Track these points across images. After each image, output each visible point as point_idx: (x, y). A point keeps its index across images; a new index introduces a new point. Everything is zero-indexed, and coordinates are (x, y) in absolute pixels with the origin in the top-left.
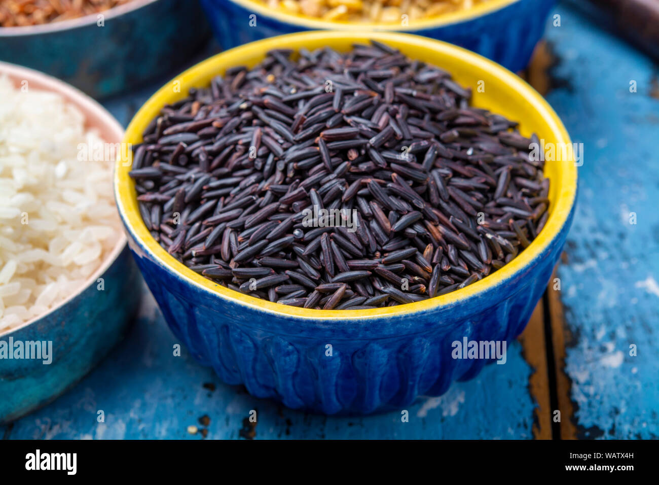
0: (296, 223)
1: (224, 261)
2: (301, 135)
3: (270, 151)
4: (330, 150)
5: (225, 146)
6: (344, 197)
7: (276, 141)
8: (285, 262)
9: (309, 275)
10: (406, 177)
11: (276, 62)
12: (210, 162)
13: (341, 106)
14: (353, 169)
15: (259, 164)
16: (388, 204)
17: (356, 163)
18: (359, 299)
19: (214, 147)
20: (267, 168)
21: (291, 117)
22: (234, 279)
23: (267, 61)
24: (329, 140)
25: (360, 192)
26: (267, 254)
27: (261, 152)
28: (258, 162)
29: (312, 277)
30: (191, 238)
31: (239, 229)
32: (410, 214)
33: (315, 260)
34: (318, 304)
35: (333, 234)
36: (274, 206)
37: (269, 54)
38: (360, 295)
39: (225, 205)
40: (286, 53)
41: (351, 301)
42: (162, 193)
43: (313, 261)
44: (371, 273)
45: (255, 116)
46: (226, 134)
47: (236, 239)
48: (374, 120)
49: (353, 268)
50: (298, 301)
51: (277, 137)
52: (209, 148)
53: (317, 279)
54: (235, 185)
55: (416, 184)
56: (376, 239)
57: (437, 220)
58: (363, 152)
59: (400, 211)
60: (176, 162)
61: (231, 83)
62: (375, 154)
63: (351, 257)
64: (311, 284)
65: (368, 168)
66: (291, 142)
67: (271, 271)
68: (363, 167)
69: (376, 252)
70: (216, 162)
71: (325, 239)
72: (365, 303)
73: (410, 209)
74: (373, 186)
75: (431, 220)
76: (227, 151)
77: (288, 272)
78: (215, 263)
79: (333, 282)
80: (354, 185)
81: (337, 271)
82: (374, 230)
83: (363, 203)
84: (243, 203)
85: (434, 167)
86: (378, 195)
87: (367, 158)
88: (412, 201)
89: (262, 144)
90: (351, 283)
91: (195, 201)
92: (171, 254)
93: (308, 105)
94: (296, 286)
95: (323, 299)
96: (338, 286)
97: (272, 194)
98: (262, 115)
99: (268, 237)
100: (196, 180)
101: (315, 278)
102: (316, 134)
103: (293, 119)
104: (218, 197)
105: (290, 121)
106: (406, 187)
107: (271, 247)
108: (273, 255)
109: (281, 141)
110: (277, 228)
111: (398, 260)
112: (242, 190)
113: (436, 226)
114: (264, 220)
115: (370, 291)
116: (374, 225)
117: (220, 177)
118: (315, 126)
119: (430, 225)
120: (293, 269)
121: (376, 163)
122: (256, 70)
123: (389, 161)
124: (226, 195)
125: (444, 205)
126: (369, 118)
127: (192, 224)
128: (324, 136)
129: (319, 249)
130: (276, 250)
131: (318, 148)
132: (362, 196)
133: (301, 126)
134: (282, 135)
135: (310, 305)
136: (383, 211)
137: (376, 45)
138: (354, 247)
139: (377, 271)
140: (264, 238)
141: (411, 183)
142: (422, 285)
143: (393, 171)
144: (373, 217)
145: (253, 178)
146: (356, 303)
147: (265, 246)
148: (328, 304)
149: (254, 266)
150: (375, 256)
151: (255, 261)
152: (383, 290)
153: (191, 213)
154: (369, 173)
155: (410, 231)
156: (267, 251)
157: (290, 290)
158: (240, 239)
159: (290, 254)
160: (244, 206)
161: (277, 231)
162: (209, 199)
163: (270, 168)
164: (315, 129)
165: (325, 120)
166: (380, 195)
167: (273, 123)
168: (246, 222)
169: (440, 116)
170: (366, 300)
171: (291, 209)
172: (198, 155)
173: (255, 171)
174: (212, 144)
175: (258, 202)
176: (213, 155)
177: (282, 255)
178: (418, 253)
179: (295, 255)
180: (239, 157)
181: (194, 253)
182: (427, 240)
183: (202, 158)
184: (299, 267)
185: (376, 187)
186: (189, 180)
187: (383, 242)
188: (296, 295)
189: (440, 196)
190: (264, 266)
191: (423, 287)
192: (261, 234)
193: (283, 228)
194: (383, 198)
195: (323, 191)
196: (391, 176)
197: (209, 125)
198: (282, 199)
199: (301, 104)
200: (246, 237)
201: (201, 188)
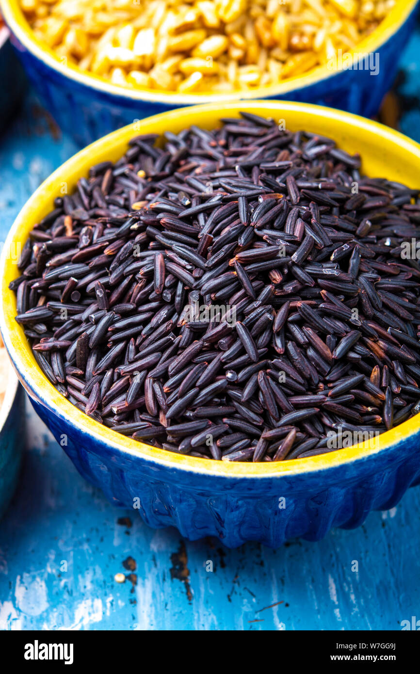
0: (226, 363)
1: (150, 416)
2: (212, 260)
3: (177, 279)
4: (249, 274)
5: (122, 277)
6: (276, 327)
7: (184, 268)
8: (222, 409)
9: (251, 421)
10: (335, 292)
11: (142, 151)
12: (108, 296)
13: (249, 215)
14: (278, 292)
15: (168, 296)
16: (324, 328)
17: (280, 286)
18: (311, 441)
19: (111, 279)
20: (178, 299)
21: (195, 236)
22: (169, 438)
23: (131, 152)
24: (245, 262)
25: (290, 319)
26: (200, 404)
27: (168, 281)
28: (167, 294)
29: (255, 423)
30: (106, 392)
31: (163, 378)
32: (349, 335)
33: (255, 405)
34: (269, 454)
35: (268, 371)
36: (197, 345)
37: (132, 144)
38: (310, 436)
39: (137, 350)
40: (150, 139)
41: (303, 445)
42: (58, 337)
43: (254, 405)
44: (319, 410)
45: (151, 238)
46: (121, 262)
47: (162, 390)
48: (288, 230)
49: (298, 407)
50: (244, 454)
51: (183, 262)
52: (103, 280)
53: (261, 424)
54: (145, 322)
55: (348, 297)
56: (317, 369)
57: (376, 335)
58: (286, 271)
59: (337, 333)
60: (68, 300)
61: (100, 185)
62: (298, 271)
63: (292, 394)
64: (255, 431)
65: (294, 288)
66: (201, 268)
67: (208, 422)
68: (289, 288)
69: (318, 383)
70: (114, 297)
71: (262, 378)
72: (319, 445)
73: (348, 329)
74: (305, 310)
75: (370, 336)
76: (126, 282)
77: (225, 420)
78: (142, 420)
79: (278, 427)
80: (283, 310)
81: (282, 411)
82: (314, 360)
83: (295, 329)
84: (160, 346)
85: (360, 272)
86: (312, 320)
87: (290, 277)
88: (348, 320)
89: (167, 272)
90: (298, 424)
91: (102, 347)
92: (89, 415)
93: (210, 221)
94: (237, 435)
95: (271, 447)
96: (286, 431)
97: (191, 331)
98: (159, 237)
99: (198, 384)
100: (97, 321)
101: (258, 424)
102: (231, 255)
103: (198, 240)
104: (127, 339)
105: (195, 242)
106: (338, 304)
107: (203, 396)
108: (207, 404)
109: (189, 267)
110: (206, 372)
111: (346, 391)
112: (154, 329)
113: (375, 342)
114: (189, 363)
115: (320, 429)
116: (311, 353)
117: (125, 314)
118: (226, 247)
119: (370, 342)
120: (230, 416)
121: (302, 282)
122: (122, 165)
123: (315, 277)
124: (136, 335)
125: (378, 314)
126: (282, 228)
127: (103, 373)
128: (240, 259)
129: (257, 389)
130: (209, 398)
131: (235, 273)
132: (293, 322)
133: (210, 248)
134: (188, 260)
135: (259, 459)
136: (319, 336)
137: (247, 117)
138: (293, 382)
139: (325, 407)
140: (194, 386)
141: (342, 297)
142: (377, 416)
143: (322, 287)
144: (310, 344)
145: (163, 313)
146: (309, 447)
147: (197, 395)
148: (279, 453)
149: (188, 420)
150: (319, 388)
151: (189, 414)
152: (335, 427)
153: (98, 361)
154: (296, 294)
155: (353, 355)
156: (199, 400)
157: (234, 441)
158: (166, 390)
159: (225, 400)
160: (162, 349)
161: (206, 376)
162: (116, 342)
163: (181, 300)
164: (227, 250)
165: (236, 238)
166: (313, 318)
167: (175, 246)
168: (170, 369)
169: (348, 206)
170: (319, 442)
171: (216, 347)
172: (93, 290)
173: (163, 304)
174: (105, 275)
175: (176, 340)
176: (109, 288)
177: (216, 402)
178: (365, 379)
179: (230, 399)
180: (141, 288)
181: (115, 410)
182: (371, 361)
183: (99, 293)
184: (237, 412)
185: (308, 310)
186: (88, 320)
187: (325, 372)
188: (241, 446)
189: (373, 306)
190: (197, 418)
191: (379, 419)
192: (190, 383)
193: (212, 371)
194: (318, 323)
195: (249, 322)
196: (320, 293)
197: (100, 251)
198: (204, 337)
199: (201, 217)
200: (172, 387)
201: (105, 330)
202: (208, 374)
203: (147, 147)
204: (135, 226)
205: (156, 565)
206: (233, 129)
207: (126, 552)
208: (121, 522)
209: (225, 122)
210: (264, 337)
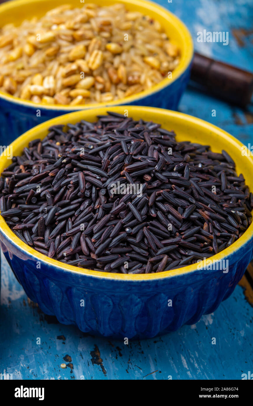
0: (124, 224)
2: (111, 172)
3: (92, 184)
4: (133, 177)
5: (60, 188)
6: (150, 204)
7: (95, 178)
8: (125, 249)
9: (142, 254)
10: (180, 186)
11: (57, 134)
12: (53, 198)
13: (129, 150)
14: (150, 187)
15: (88, 193)
16: (176, 203)
17: (150, 183)
18: (175, 262)
19: (55, 189)
20: (93, 195)
21: (100, 162)
22: (98, 265)
23: (51, 134)
24: (130, 171)
25: (157, 199)
26: (113, 247)
27: (87, 186)
28: (87, 192)
29: (144, 255)
30: (58, 246)
31: (91, 235)
32: (190, 206)
34: (154, 270)
35: (148, 227)
36: (107, 217)
37: (51, 130)
38: (174, 260)
39: (73, 223)
40: (60, 127)
41: (172, 264)
42: (26, 222)
43: (142, 245)
44: (178, 246)
45: (74, 166)
46: (58, 180)
47: (91, 241)
48: (149, 155)
49: (166, 245)
50: (140, 271)
51: (94, 175)
52: (50, 190)
53: (147, 255)
54: (75, 209)
55: (186, 188)
56: (174, 225)
57: (203, 208)
58: (152, 175)
59: (183, 206)
60: (30, 203)
61: (36, 150)
62: (159, 175)
63: (162, 239)
64: (144, 259)
65: (157, 184)
66: (105, 177)
67: (118, 256)
68: (155, 184)
69: (176, 233)
70: (56, 198)
71: (146, 230)
72: (180, 264)
73: (188, 204)
74: (165, 194)
75: (201, 208)
76: (62, 190)
77: (127, 254)
78: (80, 258)
79: (157, 256)
80: (153, 195)
81: (158, 248)
82: (172, 220)
83: (160, 205)
84: (86, 219)
85: (190, 178)
86: (169, 199)
87: (155, 178)
88: (188, 199)
89: (86, 181)
90: (168, 253)
91: (52, 224)
92: (50, 257)
93: (106, 154)
94: (135, 262)
95: (154, 267)
96: (162, 257)
97: (103, 210)
98: (79, 164)
99: (111, 236)
100: (48, 211)
101: (146, 255)
102: (121, 170)
103: (101, 163)
104: (66, 219)
105: (100, 164)
106: (181, 191)
107: (115, 242)
108: (116, 246)
109: (98, 177)
110: (114, 230)
111: (192, 235)
112: (81, 212)
113: (203, 211)
114: (104, 226)
115: (179, 257)
116: (170, 217)
117: (63, 206)
118: (119, 165)
119: (200, 211)
120: (129, 252)
121: (161, 180)
122: (46, 141)
123: (168, 177)
124: (71, 216)
125: (202, 198)
126: (146, 154)
127: (55, 238)
128: (127, 170)
129: (144, 236)
130: (117, 243)
131: (125, 178)
132: (159, 201)
133: (109, 166)
134: (98, 174)
135: (149, 272)
136: (174, 208)
137: (111, 114)
138: (162, 232)
139: (181, 244)
140: (108, 237)
141: (183, 188)
142: (210, 247)
143: (172, 184)
144: (169, 212)
145: (87, 203)
146: (175, 265)
147: (111, 241)
148: (159, 269)
149: (107, 255)
150: (176, 235)
151: (107, 252)
152: (188, 254)
153: (50, 232)
154: (158, 188)
155: (192, 216)
156: (113, 244)
157: (133, 265)
158: (93, 240)
159: (126, 244)
160: (87, 221)
161: (115, 231)
162: (60, 221)
163: (96, 195)
164: (119, 167)
165: (123, 161)
166: (170, 198)
167: (89, 167)
168: (94, 229)
169: (177, 148)
170: (180, 262)
171: (118, 216)
172: (45, 195)
173: (85, 198)
174: (50, 187)
175: (95, 216)
176: (54, 194)
177: (122, 245)
178: (201, 229)
179: (129, 244)
180: (71, 192)
181: (65, 254)
182: (202, 220)
183: (48, 196)
184: (133, 250)
185: (167, 194)
186: (43, 212)
187: (179, 226)
188: (138, 267)
189: (199, 194)
190: (112, 253)
191: (211, 248)
192: (107, 235)
193: (118, 229)
194: (173, 200)
195: (135, 202)
196: (171, 187)
197: (46, 175)
198: (111, 212)
199: (101, 153)
200: (97, 239)
201: (54, 215)
202: (116, 230)
203: (59, 131)
204: (65, 161)
205: (83, 358)
206: (105, 120)
207: (65, 352)
208: (59, 338)
209: (99, 117)
210: (144, 209)
